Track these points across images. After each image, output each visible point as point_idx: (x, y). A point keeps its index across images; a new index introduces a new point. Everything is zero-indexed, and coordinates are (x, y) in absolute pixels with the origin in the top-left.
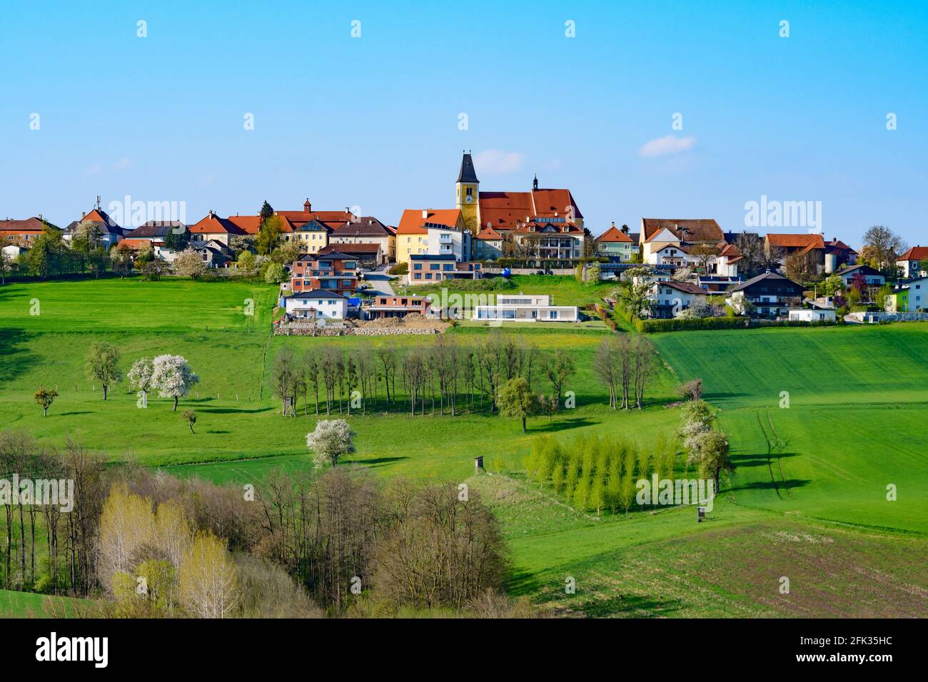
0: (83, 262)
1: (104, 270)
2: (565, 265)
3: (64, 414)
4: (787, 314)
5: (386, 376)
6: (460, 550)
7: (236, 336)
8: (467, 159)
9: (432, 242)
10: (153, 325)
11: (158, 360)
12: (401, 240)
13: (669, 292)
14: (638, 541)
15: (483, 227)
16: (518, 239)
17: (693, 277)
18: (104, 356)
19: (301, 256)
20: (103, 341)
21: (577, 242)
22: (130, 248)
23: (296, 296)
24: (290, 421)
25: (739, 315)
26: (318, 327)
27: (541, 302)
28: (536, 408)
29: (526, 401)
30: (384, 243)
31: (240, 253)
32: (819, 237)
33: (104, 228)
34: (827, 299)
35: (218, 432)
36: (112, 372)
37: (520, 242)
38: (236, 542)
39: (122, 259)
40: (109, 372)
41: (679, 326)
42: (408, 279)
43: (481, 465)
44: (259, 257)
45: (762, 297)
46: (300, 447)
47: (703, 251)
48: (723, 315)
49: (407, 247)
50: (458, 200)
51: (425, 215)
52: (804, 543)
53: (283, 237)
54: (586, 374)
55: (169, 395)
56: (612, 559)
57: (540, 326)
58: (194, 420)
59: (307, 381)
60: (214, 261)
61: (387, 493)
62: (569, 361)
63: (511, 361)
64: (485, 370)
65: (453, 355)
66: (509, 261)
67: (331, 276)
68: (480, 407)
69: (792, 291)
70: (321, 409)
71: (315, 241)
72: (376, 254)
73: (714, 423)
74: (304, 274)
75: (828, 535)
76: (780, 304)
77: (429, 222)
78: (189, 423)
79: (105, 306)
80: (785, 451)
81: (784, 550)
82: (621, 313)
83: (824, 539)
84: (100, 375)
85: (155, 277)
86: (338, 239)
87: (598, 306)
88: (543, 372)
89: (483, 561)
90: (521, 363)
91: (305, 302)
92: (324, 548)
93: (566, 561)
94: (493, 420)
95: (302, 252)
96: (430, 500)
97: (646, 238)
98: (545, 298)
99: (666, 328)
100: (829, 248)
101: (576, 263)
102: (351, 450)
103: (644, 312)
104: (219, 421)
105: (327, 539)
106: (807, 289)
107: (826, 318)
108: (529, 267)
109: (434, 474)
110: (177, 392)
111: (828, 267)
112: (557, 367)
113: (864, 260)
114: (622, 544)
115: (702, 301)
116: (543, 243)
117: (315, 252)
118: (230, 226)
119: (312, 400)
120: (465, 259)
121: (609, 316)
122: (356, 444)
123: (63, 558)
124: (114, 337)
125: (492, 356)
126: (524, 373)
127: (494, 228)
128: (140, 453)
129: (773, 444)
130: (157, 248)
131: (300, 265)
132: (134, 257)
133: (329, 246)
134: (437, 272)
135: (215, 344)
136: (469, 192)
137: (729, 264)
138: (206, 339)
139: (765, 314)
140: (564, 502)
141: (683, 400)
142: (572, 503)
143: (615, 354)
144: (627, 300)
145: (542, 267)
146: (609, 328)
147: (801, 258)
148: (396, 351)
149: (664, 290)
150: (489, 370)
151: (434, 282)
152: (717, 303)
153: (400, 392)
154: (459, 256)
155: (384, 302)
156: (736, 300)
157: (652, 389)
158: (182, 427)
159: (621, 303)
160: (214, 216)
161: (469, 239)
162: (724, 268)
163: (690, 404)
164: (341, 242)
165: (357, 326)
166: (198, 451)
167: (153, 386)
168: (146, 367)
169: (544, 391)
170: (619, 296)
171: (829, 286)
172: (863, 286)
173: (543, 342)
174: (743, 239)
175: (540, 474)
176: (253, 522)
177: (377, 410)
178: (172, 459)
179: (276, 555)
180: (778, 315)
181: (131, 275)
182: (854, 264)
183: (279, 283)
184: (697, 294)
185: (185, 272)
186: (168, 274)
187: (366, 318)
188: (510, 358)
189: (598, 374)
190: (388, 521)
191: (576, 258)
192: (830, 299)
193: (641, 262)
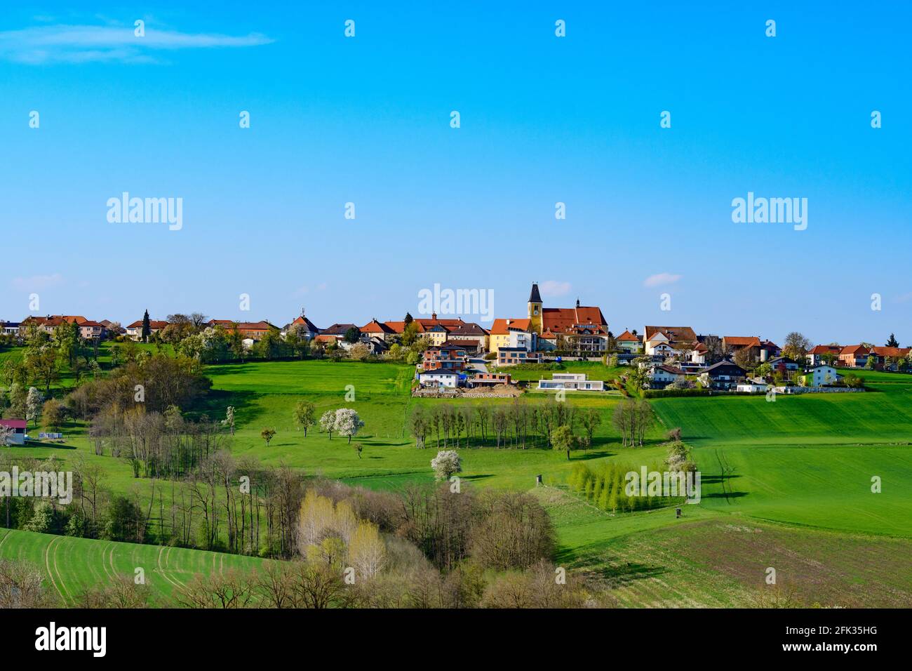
0: (293, 349)
1: (306, 355)
2: (596, 355)
3: (280, 445)
4: (736, 387)
5: (482, 423)
6: (525, 534)
7: (388, 397)
8: (535, 288)
9: (512, 340)
10: (336, 390)
11: (338, 412)
12: (493, 338)
13: (661, 373)
14: (638, 530)
15: (545, 330)
16: (566, 338)
17: (676, 363)
18: (305, 409)
19: (430, 347)
20: (305, 399)
21: (604, 340)
22: (323, 341)
23: (426, 373)
24: (421, 451)
25: (706, 387)
26: (440, 392)
27: (580, 378)
28: (576, 445)
29: (570, 441)
30: (482, 340)
31: (392, 345)
32: (757, 339)
33: (306, 328)
34: (761, 378)
35: (376, 458)
36: (310, 419)
37: (567, 340)
38: (385, 527)
39: (317, 348)
40: (308, 418)
41: (667, 394)
42: (497, 363)
43: (540, 480)
44: (403, 348)
45: (720, 376)
46: (428, 468)
47: (683, 347)
48: (695, 387)
49: (496, 342)
50: (529, 313)
51: (508, 322)
52: (743, 532)
53: (419, 335)
54: (608, 424)
55: (345, 434)
56: (622, 541)
57: (580, 393)
58: (360, 450)
59: (432, 426)
60: (375, 350)
61: (480, 497)
62: (597, 416)
63: (561, 414)
64: (544, 420)
65: (525, 411)
66: (561, 352)
67: (448, 360)
68: (541, 444)
69: (739, 373)
70: (440, 444)
71: (439, 338)
72: (477, 346)
73: (688, 456)
74: (431, 359)
75: (758, 528)
76: (731, 381)
77: (511, 326)
78: (358, 451)
79: (306, 377)
80: (732, 474)
81: (731, 537)
82: (631, 385)
83: (756, 530)
84: (302, 421)
85: (338, 360)
86: (453, 337)
87: (616, 381)
88: (581, 422)
89: (540, 541)
90: (567, 416)
91: (432, 377)
92: (441, 532)
93: (593, 542)
94: (549, 452)
95: (430, 345)
96: (507, 502)
97: (648, 338)
98: (583, 376)
99: (659, 395)
100: (763, 346)
101: (603, 353)
102: (459, 470)
103: (646, 385)
104: (377, 451)
105: (442, 527)
106: (749, 371)
107: (761, 390)
108: (574, 356)
109: (511, 486)
110: (350, 432)
111: (763, 358)
112: (589, 419)
113: (785, 354)
114: (628, 532)
115: (682, 378)
116: (583, 341)
117: (439, 345)
118: (385, 328)
119: (435, 438)
120: (533, 350)
121: (623, 387)
122: (463, 467)
123: (277, 535)
124: (312, 397)
125: (549, 412)
126: (569, 422)
127: (552, 331)
128: (326, 470)
129: (725, 469)
130: (339, 341)
131: (429, 353)
132: (325, 346)
133: (447, 341)
134: (515, 358)
135: (375, 402)
136: (536, 308)
137: (699, 355)
138: (369, 398)
139: (722, 387)
140: (591, 504)
141: (669, 441)
142: (597, 505)
143: (626, 411)
144: (635, 377)
145: (581, 356)
146: (623, 395)
147: (746, 352)
148: (489, 408)
149: (658, 372)
150: (547, 421)
151: (513, 364)
152: (691, 380)
153: (490, 434)
154: (529, 348)
155: (481, 377)
156: (704, 378)
157: (649, 433)
158: (353, 454)
159: (631, 379)
160: (375, 321)
161: (535, 338)
162: (697, 358)
163: (672, 444)
164: (455, 339)
165: (464, 392)
166: (364, 470)
167: (336, 428)
168: (331, 416)
169: (581, 435)
170: (629, 375)
171: (763, 370)
172: (784, 370)
173: (581, 404)
174: (708, 340)
175: (577, 487)
176: (396, 515)
177: (476, 445)
178: (346, 474)
179: (410, 536)
180: (730, 388)
181: (323, 358)
182: (778, 356)
183: (415, 365)
184: (679, 374)
185: (357, 357)
186: (346, 358)
187: (470, 387)
188: (560, 413)
189: (615, 424)
190: (481, 515)
191: (603, 351)
192: (763, 378)
193: (644, 353)
